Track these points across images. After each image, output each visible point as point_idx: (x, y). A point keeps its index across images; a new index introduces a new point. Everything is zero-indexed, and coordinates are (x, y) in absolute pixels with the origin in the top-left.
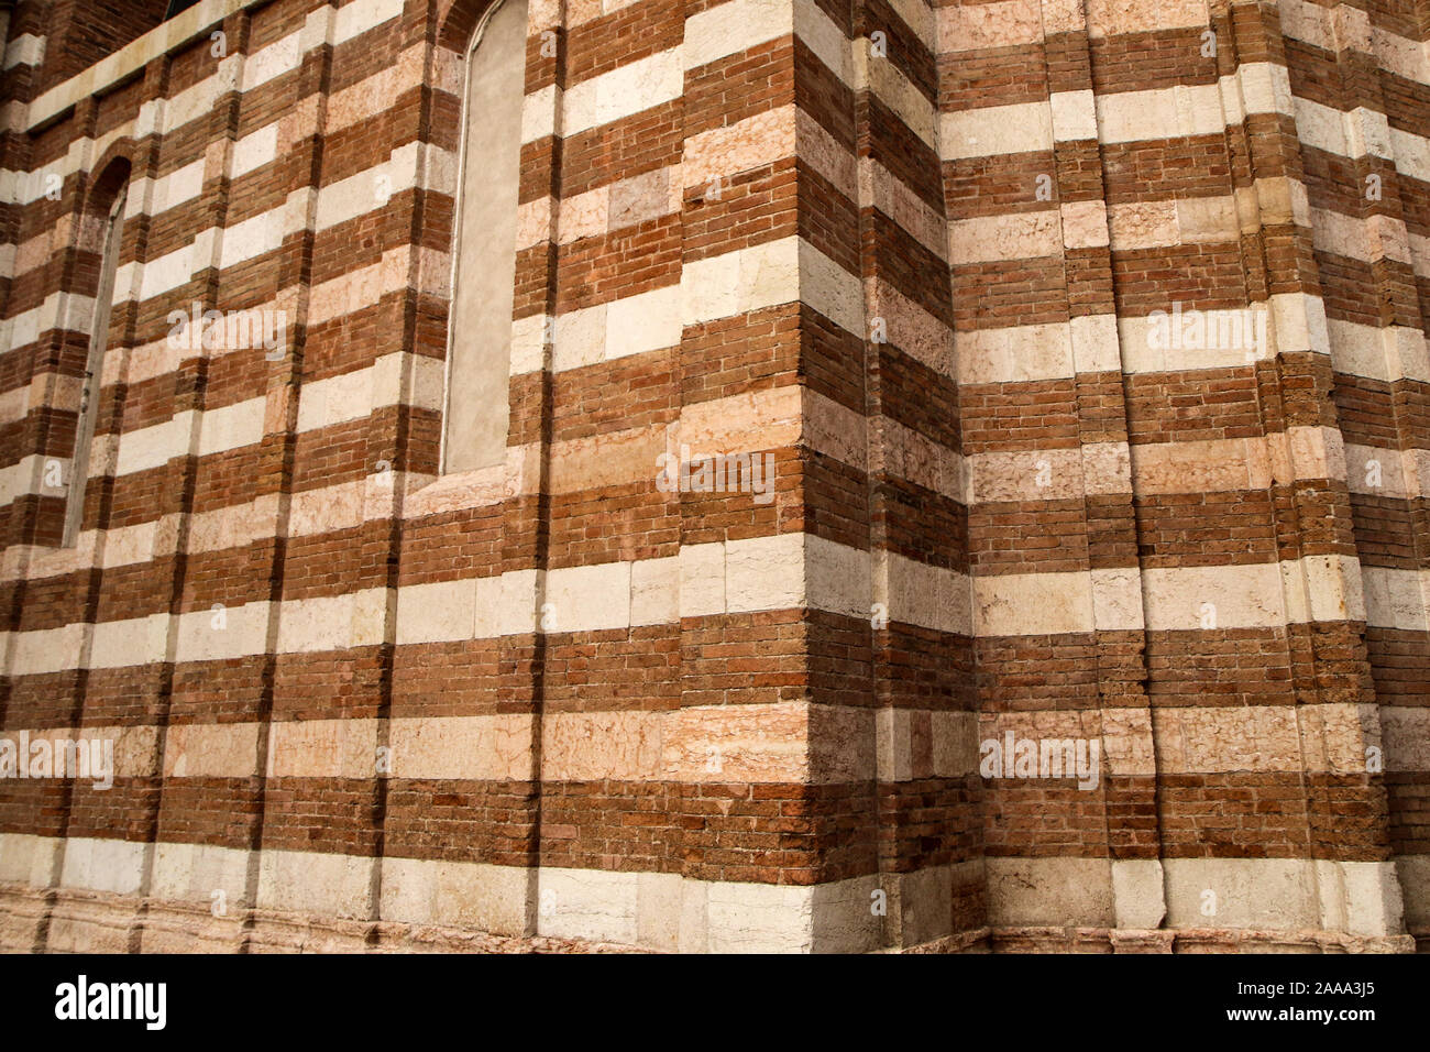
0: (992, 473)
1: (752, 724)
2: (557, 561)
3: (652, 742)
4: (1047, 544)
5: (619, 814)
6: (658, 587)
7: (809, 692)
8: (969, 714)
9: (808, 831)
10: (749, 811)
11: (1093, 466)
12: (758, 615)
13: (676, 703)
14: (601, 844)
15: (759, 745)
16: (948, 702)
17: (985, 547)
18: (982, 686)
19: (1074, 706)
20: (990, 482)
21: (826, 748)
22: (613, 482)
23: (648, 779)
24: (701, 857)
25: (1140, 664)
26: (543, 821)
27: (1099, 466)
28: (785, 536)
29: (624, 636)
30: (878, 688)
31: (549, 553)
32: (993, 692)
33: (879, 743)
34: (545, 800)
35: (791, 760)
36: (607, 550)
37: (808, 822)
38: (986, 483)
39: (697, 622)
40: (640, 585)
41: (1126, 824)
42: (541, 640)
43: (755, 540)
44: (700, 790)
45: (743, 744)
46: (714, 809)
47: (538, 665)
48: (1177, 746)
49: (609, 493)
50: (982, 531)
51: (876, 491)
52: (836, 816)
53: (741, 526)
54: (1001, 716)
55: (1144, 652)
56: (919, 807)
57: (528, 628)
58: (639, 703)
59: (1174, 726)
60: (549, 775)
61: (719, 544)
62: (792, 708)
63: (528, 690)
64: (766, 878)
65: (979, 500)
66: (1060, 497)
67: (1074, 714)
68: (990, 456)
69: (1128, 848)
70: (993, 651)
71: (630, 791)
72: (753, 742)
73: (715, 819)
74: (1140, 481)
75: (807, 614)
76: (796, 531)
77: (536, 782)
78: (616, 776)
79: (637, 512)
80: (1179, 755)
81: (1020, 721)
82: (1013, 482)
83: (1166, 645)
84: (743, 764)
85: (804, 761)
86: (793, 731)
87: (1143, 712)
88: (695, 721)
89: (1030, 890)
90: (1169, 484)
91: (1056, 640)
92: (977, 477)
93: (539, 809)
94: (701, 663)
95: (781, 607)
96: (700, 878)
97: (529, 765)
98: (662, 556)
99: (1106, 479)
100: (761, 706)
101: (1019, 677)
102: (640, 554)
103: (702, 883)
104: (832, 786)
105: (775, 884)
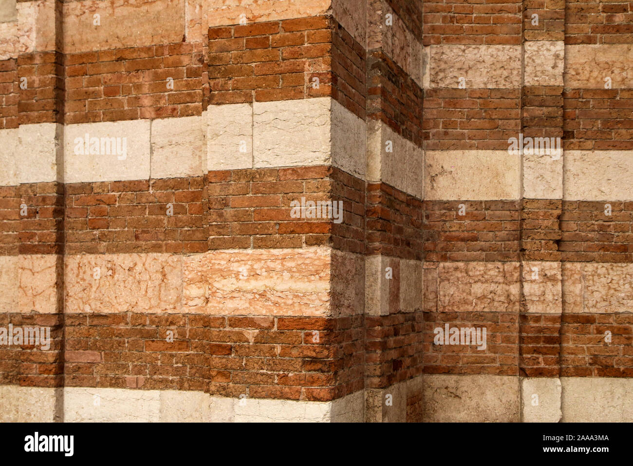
0: (446, 63)
1: (277, 266)
2: (75, 116)
3: (174, 280)
4: (487, 125)
5: (142, 342)
6: (177, 144)
7: (331, 239)
8: (418, 262)
9: (328, 357)
10: (274, 339)
11: (533, 60)
12: (285, 170)
13: (204, 246)
14: (125, 367)
15: (283, 284)
16: (409, 252)
17: (436, 126)
18: (428, 240)
19: (499, 258)
20: (443, 71)
21: (340, 288)
22: (130, 44)
23: (170, 312)
24: (227, 378)
25: (556, 227)
26: (68, 347)
27: (538, 61)
28: (312, 99)
29: (145, 187)
30: (368, 238)
31: (66, 109)
32: (436, 245)
33: (367, 284)
34: (68, 329)
35: (314, 297)
36: (126, 108)
37: (328, 349)
38: (441, 71)
39: (224, 176)
40: (159, 140)
41: (536, 351)
42: (61, 188)
43: (284, 102)
44: (227, 322)
45: (269, 283)
46: (241, 337)
47: (59, 211)
48: (577, 291)
49: (127, 55)
50: (435, 112)
51: (373, 67)
52: (344, 344)
53: (269, 89)
54: (441, 265)
55: (559, 217)
56: (392, 337)
57: (51, 177)
58: (160, 246)
59: (576, 276)
60: (71, 308)
61: (246, 105)
62: (316, 253)
63: (50, 233)
64: (289, 395)
65: (433, 85)
66: (501, 87)
67: (499, 264)
68: (446, 48)
69: (537, 369)
70: (438, 212)
71: (152, 322)
72: (279, 281)
73: (241, 347)
74: (568, 76)
75: (331, 171)
76: (324, 96)
77: (60, 314)
78: (138, 310)
79: (156, 73)
80: (579, 299)
81: (456, 269)
82: (463, 72)
83: (576, 213)
84: (268, 300)
85: (327, 298)
86: (317, 272)
87: (555, 264)
88: (223, 262)
89: (457, 400)
90: (592, 81)
91: (489, 205)
92: (433, 65)
93: (63, 337)
94: (228, 212)
95: (306, 164)
96: (227, 395)
97: (54, 299)
98: (182, 115)
99: (543, 72)
100: (286, 251)
101: (457, 234)
102: (160, 113)
103: (229, 400)
104: (343, 319)
105: (298, 400)
